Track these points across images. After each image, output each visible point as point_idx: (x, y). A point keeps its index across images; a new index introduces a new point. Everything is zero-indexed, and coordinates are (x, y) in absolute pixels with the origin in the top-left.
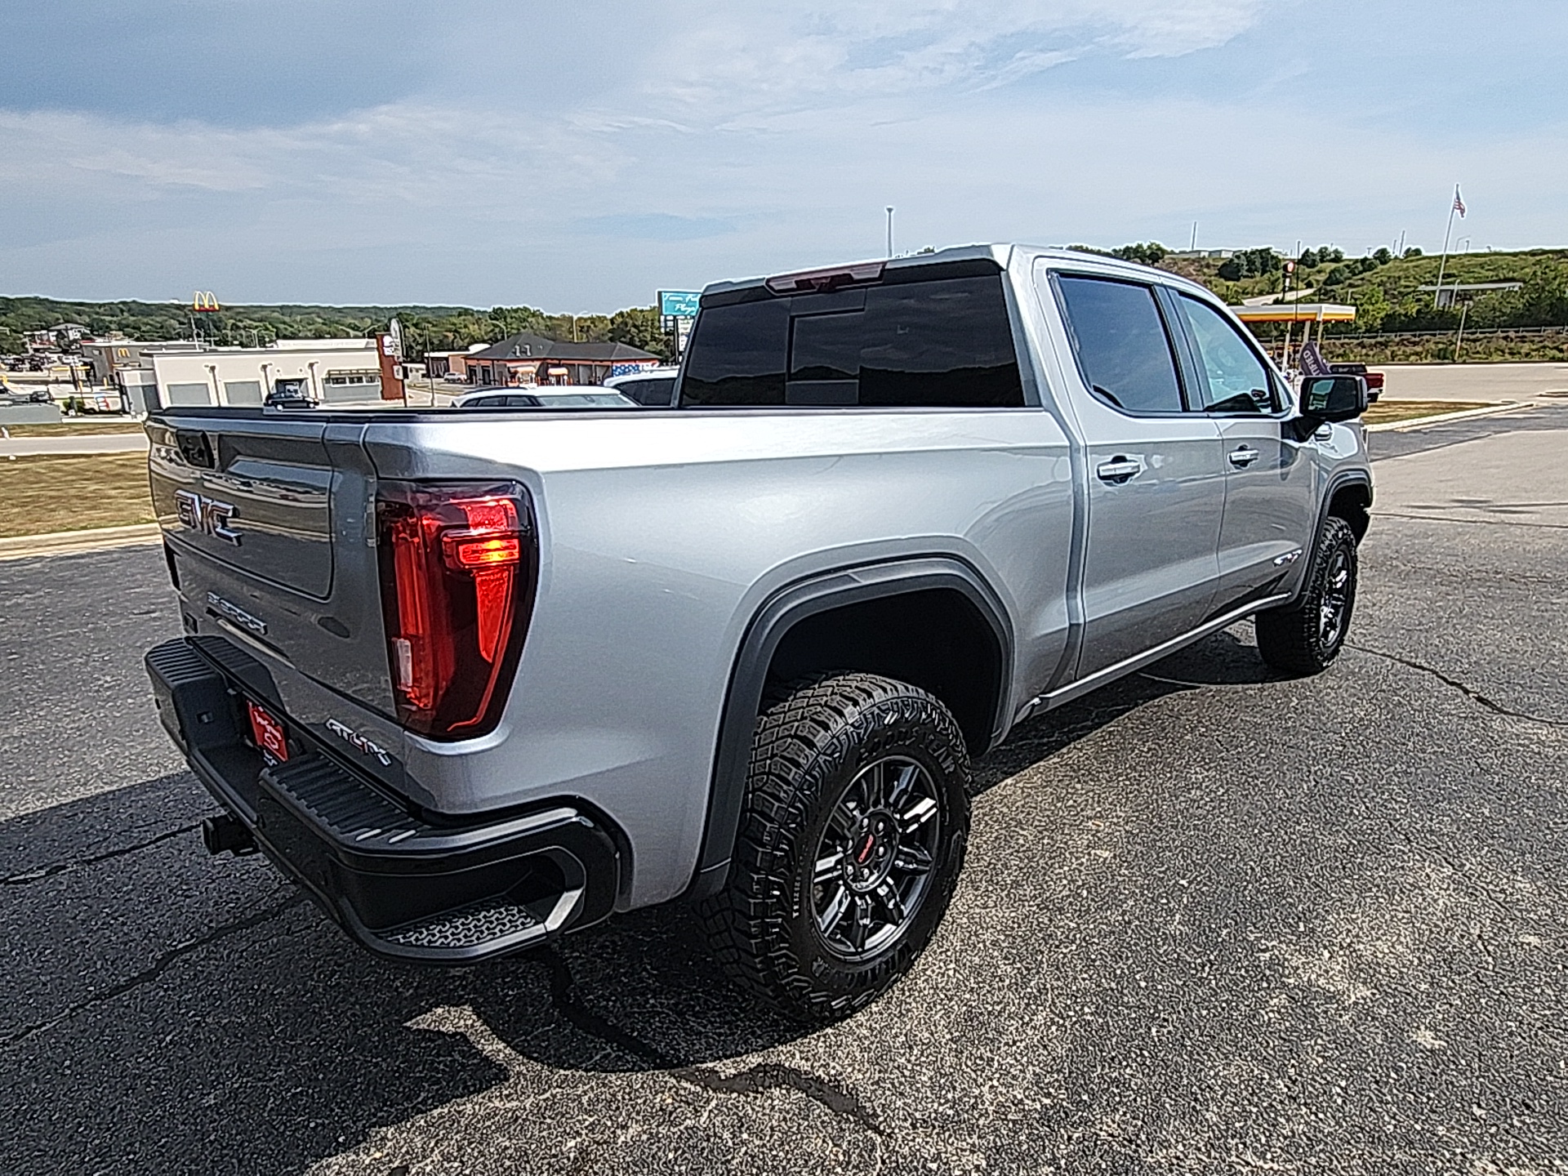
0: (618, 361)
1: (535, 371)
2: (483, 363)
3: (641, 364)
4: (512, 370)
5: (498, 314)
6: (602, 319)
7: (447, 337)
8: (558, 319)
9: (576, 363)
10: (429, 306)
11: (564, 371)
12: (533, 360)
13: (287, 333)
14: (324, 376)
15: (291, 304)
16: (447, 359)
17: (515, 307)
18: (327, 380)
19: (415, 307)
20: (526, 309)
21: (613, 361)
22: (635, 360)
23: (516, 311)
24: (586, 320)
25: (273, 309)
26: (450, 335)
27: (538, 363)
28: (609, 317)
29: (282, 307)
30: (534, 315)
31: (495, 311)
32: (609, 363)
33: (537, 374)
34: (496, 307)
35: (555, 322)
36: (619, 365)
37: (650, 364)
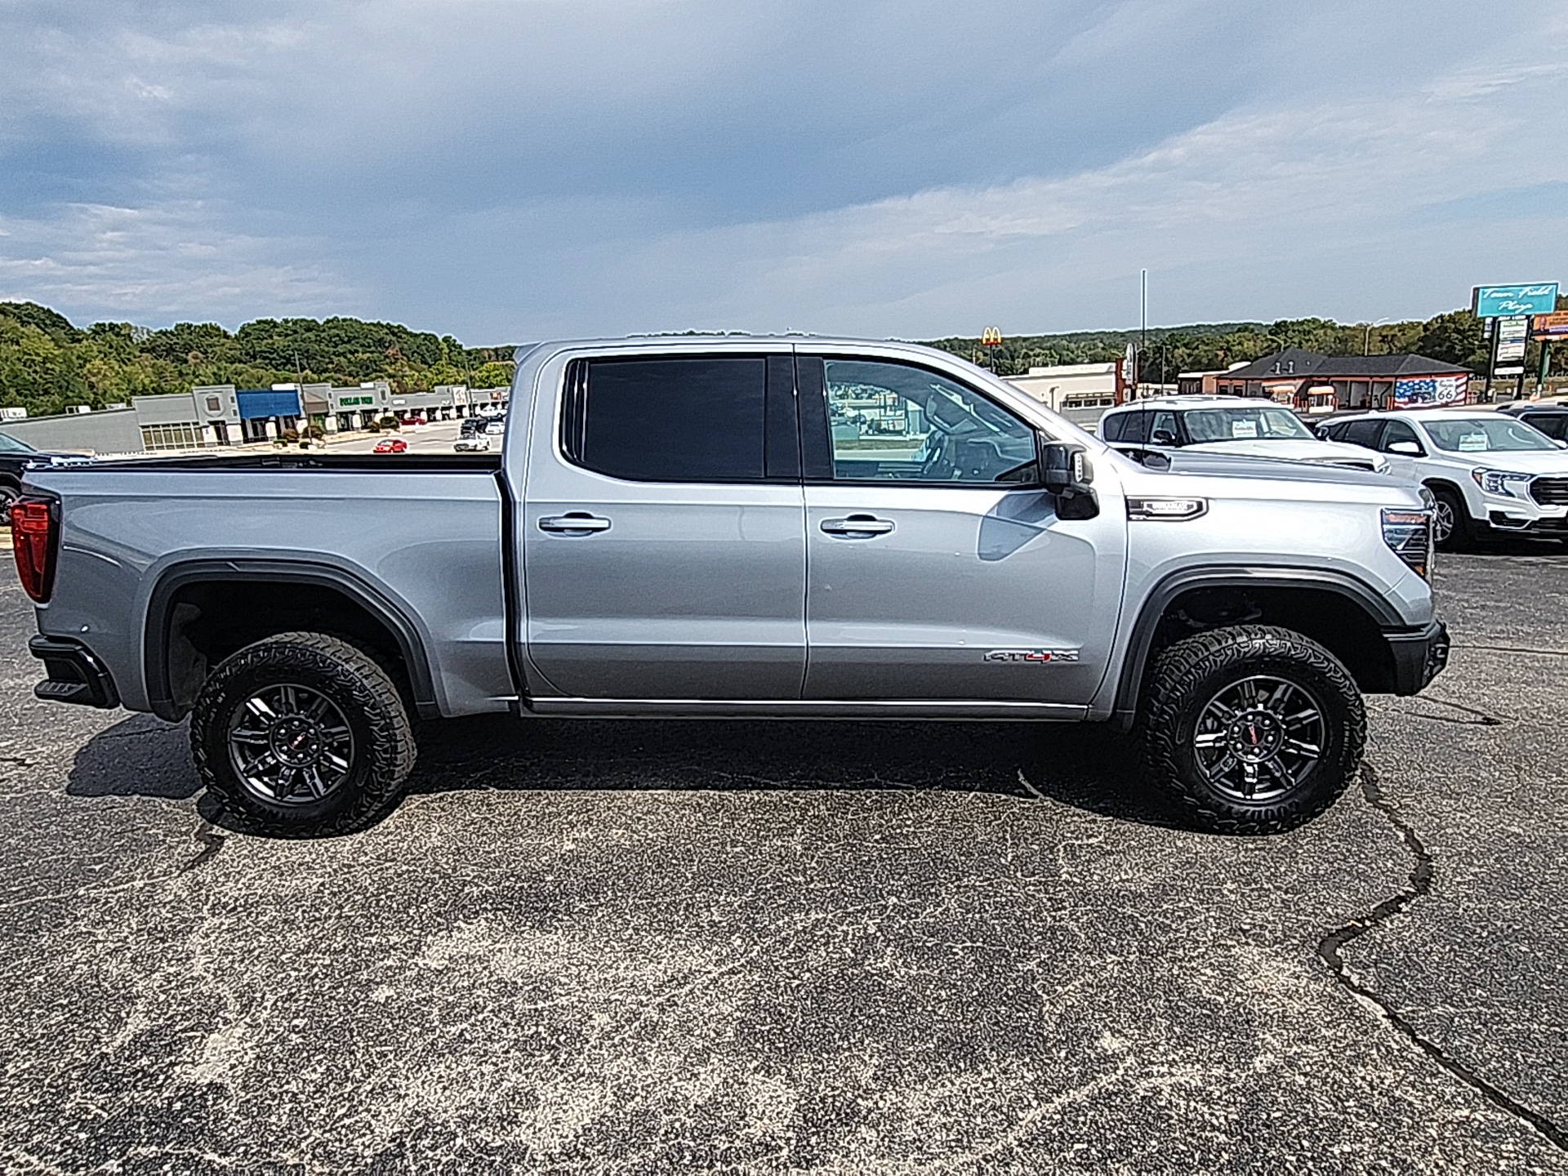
0: (1404, 377)
1: (1295, 391)
2: (1236, 383)
3: (1439, 379)
4: (1267, 390)
5: (1280, 327)
6: (1413, 326)
7: (1217, 355)
8: (1354, 329)
9: (1349, 379)
10: (1213, 324)
11: (1329, 389)
12: (1294, 378)
13: (1067, 359)
14: (1063, 399)
15: (1079, 332)
16: (1200, 380)
17: (1300, 319)
18: (1065, 404)
19: (1198, 326)
20: (1314, 321)
21: (1397, 377)
22: (1430, 375)
23: (1302, 323)
24: (1392, 327)
25: (1063, 337)
26: (1221, 353)
27: (1300, 382)
28: (1425, 322)
29: (1071, 335)
30: (1323, 326)
31: (1277, 325)
32: (1393, 380)
33: (1296, 395)
34: (1279, 320)
35: (1347, 332)
36: (1405, 381)
37: (1453, 378)
